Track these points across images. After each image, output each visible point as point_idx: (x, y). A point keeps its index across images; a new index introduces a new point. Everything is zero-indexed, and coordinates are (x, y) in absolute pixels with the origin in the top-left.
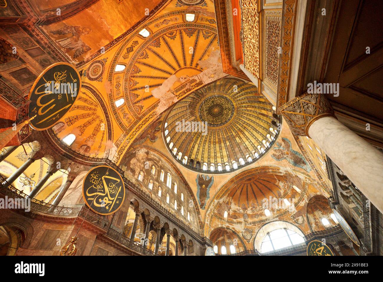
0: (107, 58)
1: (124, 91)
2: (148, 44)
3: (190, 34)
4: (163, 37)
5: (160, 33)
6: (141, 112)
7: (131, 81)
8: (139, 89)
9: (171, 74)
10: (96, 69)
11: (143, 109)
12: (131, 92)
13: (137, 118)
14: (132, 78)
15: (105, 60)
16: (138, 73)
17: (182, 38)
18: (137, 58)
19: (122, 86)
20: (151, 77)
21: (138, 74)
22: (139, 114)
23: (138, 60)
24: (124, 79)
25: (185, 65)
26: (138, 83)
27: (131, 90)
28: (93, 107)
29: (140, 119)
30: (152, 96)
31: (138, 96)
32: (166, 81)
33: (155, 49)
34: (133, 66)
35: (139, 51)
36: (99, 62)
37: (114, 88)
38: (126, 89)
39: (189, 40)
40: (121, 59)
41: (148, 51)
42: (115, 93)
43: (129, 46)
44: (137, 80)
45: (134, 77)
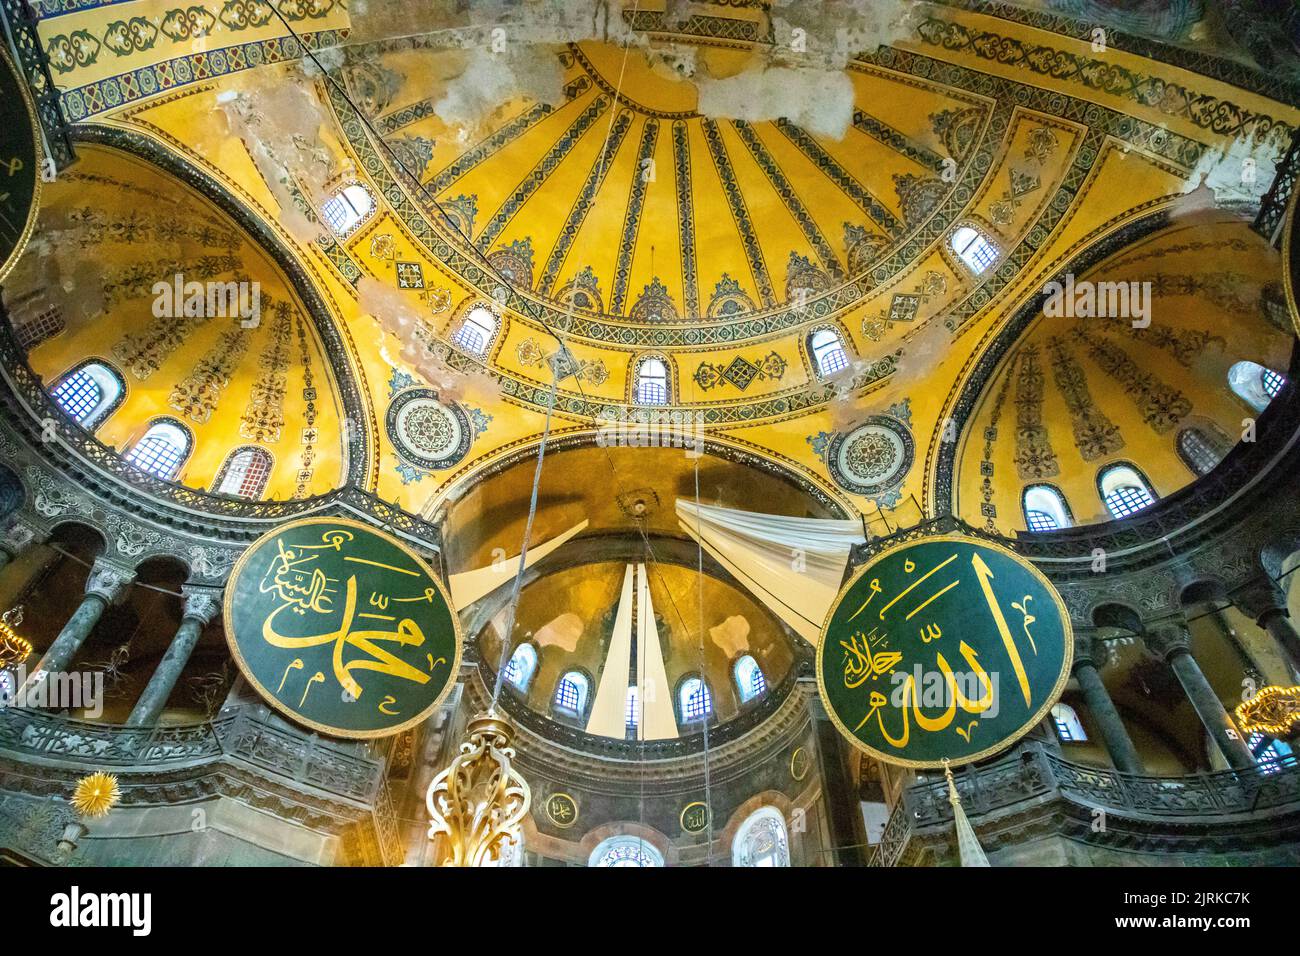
0: (808, 439)
1: (914, 263)
2: (680, 326)
3: (521, 253)
4: (617, 310)
5: (613, 334)
6: (966, 106)
7: (857, 258)
8: (867, 202)
9: (711, 129)
10: (863, 459)
11: (946, 112)
12: (902, 223)
13: (1004, 108)
14: (844, 266)
15: (821, 443)
16: (806, 259)
17: (558, 256)
18: (757, 317)
19: (898, 289)
20: (786, 193)
21: (812, 255)
22: (983, 110)
23: (759, 307)
24: (865, 297)
25: (625, 119)
26: (846, 225)
27: (898, 232)
28: (1045, 359)
29: (1004, 89)
30: (859, 119)
31: (902, 182)
32: (752, 116)
33: (675, 287)
35: (724, 333)
36: (833, 463)
37: (918, 321)
38: (903, 258)
39: (538, 227)
40: (794, 378)
41: (704, 303)
42: (940, 301)
43: (728, 391)
44: (836, 239)
45: (833, 264)
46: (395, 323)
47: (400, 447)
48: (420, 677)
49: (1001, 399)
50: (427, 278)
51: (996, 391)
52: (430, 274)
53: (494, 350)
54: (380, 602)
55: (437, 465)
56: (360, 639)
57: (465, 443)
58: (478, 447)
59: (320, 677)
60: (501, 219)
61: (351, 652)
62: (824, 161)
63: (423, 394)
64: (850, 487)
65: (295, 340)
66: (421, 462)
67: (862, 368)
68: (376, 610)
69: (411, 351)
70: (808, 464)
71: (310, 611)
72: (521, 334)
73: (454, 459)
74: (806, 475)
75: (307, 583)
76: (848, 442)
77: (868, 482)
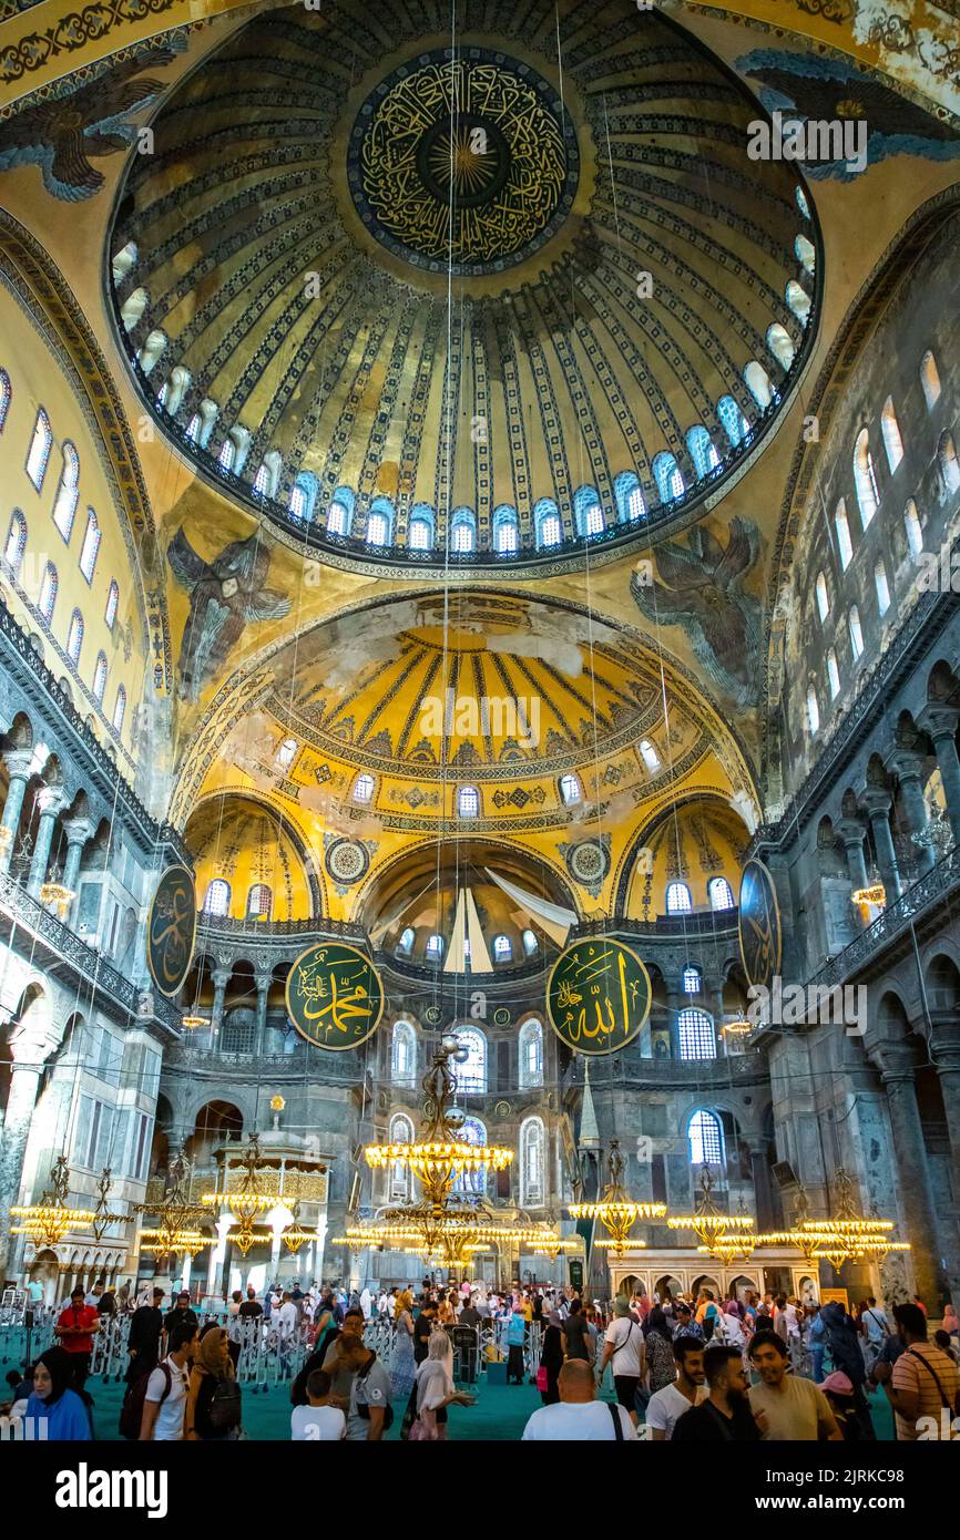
0: (556, 845)
2: (483, 767)
3: (384, 737)
4: (444, 760)
5: (443, 774)
10: (584, 863)
11: (635, 683)
14: (581, 741)
15: (563, 849)
17: (406, 734)
18: (529, 763)
19: (610, 762)
20: (544, 696)
21: (562, 732)
23: (530, 757)
24: (593, 762)
26: (582, 718)
27: (611, 730)
30: (586, 671)
31: (613, 706)
32: (522, 654)
33: (479, 744)
34: (553, 758)
35: (510, 772)
36: (569, 862)
37: (620, 787)
38: (615, 744)
39: (392, 722)
40: (550, 804)
41: (497, 752)
42: (631, 780)
43: (512, 809)
44: (576, 727)
45: (574, 739)
46: (319, 807)
47: (335, 877)
48: (368, 1013)
49: (659, 841)
50: (332, 770)
51: (656, 839)
52: (334, 767)
53: (374, 799)
54: (345, 982)
55: (354, 881)
56: (341, 1004)
57: (367, 864)
58: (373, 862)
59: (330, 1027)
60: (370, 722)
61: (340, 1011)
62: (566, 686)
63: (341, 841)
64: (577, 879)
65: (271, 831)
66: (346, 882)
67: (588, 806)
68: (345, 987)
69: (331, 818)
70: (555, 860)
71: (320, 998)
72: (389, 784)
73: (362, 874)
74: (554, 867)
75: (315, 985)
76: (578, 850)
77: (586, 877)
